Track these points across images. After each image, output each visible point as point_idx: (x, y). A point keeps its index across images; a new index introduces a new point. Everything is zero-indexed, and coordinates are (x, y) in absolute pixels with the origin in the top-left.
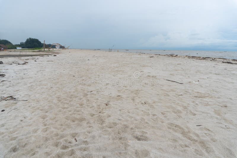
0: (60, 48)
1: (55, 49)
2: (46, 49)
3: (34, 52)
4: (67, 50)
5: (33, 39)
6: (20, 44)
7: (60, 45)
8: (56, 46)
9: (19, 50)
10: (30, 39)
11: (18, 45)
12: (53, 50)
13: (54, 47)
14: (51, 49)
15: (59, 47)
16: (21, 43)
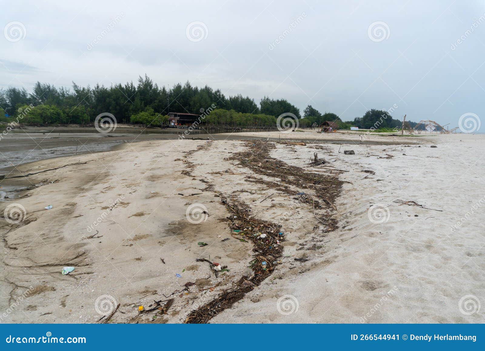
0: (435, 130)
1: (423, 132)
2: (405, 133)
3: (382, 137)
4: (451, 135)
5: (377, 111)
6: (353, 121)
7: (436, 124)
8: (427, 125)
9: (355, 132)
10: (373, 111)
11: (351, 122)
12: (419, 133)
13: (422, 127)
14: (416, 132)
15: (434, 128)
16: (356, 119)
